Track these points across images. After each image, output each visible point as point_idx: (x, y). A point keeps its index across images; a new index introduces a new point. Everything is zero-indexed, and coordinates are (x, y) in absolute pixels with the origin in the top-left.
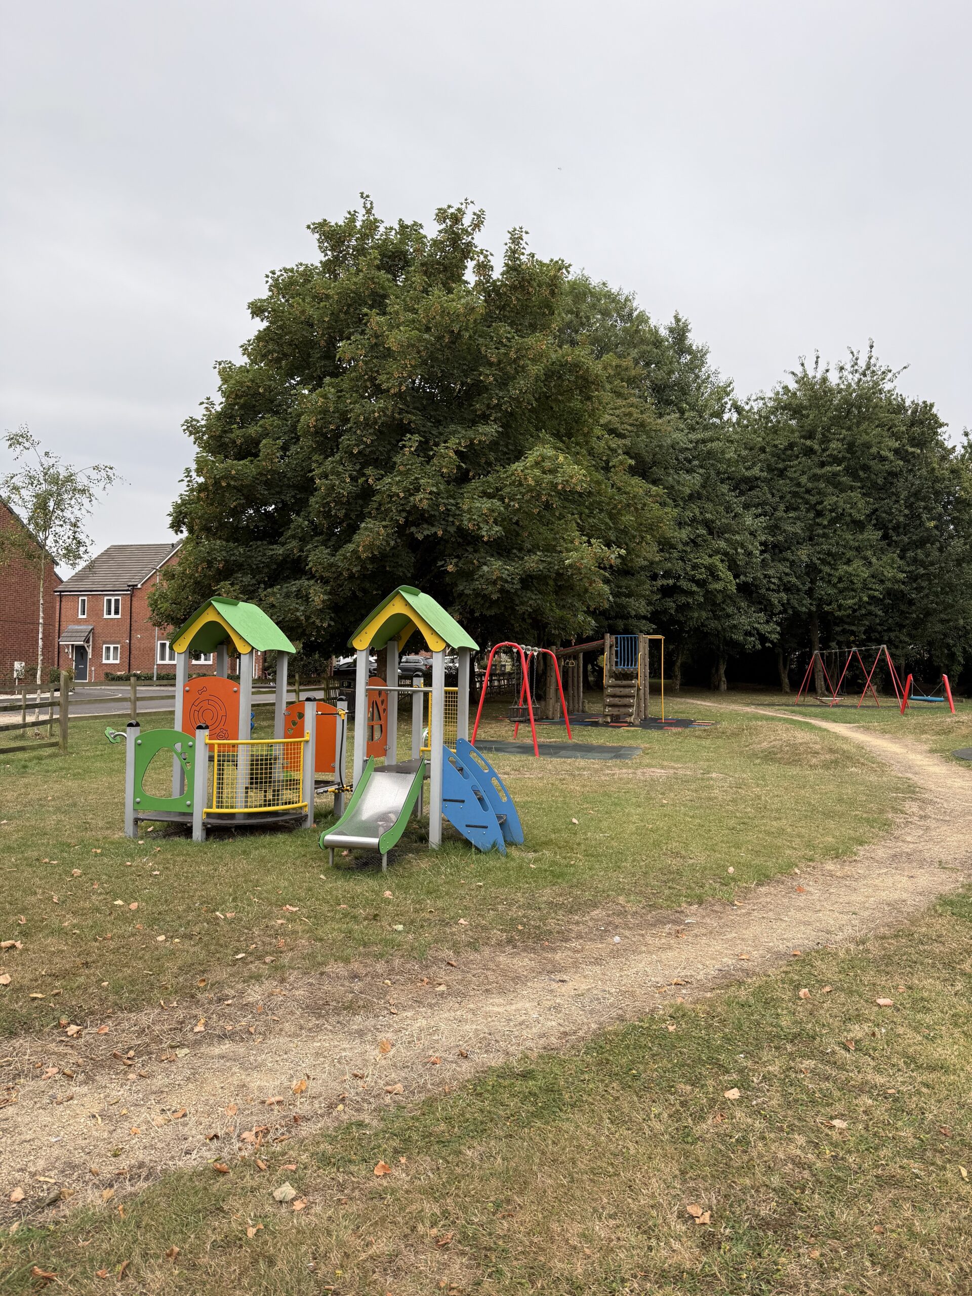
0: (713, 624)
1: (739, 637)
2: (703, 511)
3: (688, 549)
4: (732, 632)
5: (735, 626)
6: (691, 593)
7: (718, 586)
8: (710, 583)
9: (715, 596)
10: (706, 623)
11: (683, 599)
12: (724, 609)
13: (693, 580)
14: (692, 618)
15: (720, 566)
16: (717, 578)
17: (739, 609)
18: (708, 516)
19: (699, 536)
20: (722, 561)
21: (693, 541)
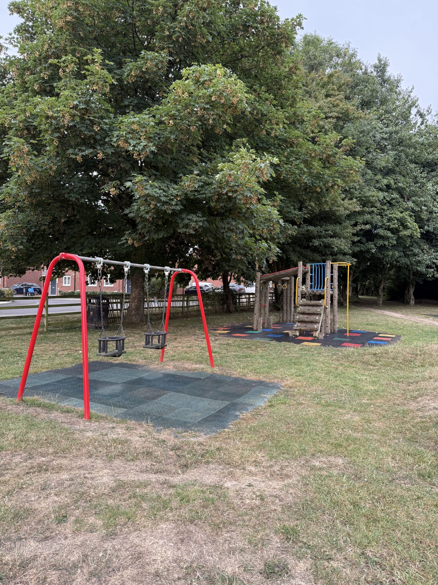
0: (404, 260)
1: (422, 269)
2: (396, 182)
3: (385, 208)
4: (418, 266)
5: (419, 262)
6: (387, 238)
7: (407, 233)
8: (401, 231)
9: (405, 241)
10: (399, 259)
11: (380, 242)
12: (412, 250)
13: (389, 229)
14: (388, 256)
15: (409, 219)
16: (406, 227)
17: (422, 250)
18: (400, 185)
19: (393, 199)
20: (411, 216)
21: (388, 202)
